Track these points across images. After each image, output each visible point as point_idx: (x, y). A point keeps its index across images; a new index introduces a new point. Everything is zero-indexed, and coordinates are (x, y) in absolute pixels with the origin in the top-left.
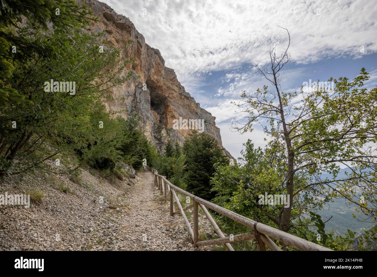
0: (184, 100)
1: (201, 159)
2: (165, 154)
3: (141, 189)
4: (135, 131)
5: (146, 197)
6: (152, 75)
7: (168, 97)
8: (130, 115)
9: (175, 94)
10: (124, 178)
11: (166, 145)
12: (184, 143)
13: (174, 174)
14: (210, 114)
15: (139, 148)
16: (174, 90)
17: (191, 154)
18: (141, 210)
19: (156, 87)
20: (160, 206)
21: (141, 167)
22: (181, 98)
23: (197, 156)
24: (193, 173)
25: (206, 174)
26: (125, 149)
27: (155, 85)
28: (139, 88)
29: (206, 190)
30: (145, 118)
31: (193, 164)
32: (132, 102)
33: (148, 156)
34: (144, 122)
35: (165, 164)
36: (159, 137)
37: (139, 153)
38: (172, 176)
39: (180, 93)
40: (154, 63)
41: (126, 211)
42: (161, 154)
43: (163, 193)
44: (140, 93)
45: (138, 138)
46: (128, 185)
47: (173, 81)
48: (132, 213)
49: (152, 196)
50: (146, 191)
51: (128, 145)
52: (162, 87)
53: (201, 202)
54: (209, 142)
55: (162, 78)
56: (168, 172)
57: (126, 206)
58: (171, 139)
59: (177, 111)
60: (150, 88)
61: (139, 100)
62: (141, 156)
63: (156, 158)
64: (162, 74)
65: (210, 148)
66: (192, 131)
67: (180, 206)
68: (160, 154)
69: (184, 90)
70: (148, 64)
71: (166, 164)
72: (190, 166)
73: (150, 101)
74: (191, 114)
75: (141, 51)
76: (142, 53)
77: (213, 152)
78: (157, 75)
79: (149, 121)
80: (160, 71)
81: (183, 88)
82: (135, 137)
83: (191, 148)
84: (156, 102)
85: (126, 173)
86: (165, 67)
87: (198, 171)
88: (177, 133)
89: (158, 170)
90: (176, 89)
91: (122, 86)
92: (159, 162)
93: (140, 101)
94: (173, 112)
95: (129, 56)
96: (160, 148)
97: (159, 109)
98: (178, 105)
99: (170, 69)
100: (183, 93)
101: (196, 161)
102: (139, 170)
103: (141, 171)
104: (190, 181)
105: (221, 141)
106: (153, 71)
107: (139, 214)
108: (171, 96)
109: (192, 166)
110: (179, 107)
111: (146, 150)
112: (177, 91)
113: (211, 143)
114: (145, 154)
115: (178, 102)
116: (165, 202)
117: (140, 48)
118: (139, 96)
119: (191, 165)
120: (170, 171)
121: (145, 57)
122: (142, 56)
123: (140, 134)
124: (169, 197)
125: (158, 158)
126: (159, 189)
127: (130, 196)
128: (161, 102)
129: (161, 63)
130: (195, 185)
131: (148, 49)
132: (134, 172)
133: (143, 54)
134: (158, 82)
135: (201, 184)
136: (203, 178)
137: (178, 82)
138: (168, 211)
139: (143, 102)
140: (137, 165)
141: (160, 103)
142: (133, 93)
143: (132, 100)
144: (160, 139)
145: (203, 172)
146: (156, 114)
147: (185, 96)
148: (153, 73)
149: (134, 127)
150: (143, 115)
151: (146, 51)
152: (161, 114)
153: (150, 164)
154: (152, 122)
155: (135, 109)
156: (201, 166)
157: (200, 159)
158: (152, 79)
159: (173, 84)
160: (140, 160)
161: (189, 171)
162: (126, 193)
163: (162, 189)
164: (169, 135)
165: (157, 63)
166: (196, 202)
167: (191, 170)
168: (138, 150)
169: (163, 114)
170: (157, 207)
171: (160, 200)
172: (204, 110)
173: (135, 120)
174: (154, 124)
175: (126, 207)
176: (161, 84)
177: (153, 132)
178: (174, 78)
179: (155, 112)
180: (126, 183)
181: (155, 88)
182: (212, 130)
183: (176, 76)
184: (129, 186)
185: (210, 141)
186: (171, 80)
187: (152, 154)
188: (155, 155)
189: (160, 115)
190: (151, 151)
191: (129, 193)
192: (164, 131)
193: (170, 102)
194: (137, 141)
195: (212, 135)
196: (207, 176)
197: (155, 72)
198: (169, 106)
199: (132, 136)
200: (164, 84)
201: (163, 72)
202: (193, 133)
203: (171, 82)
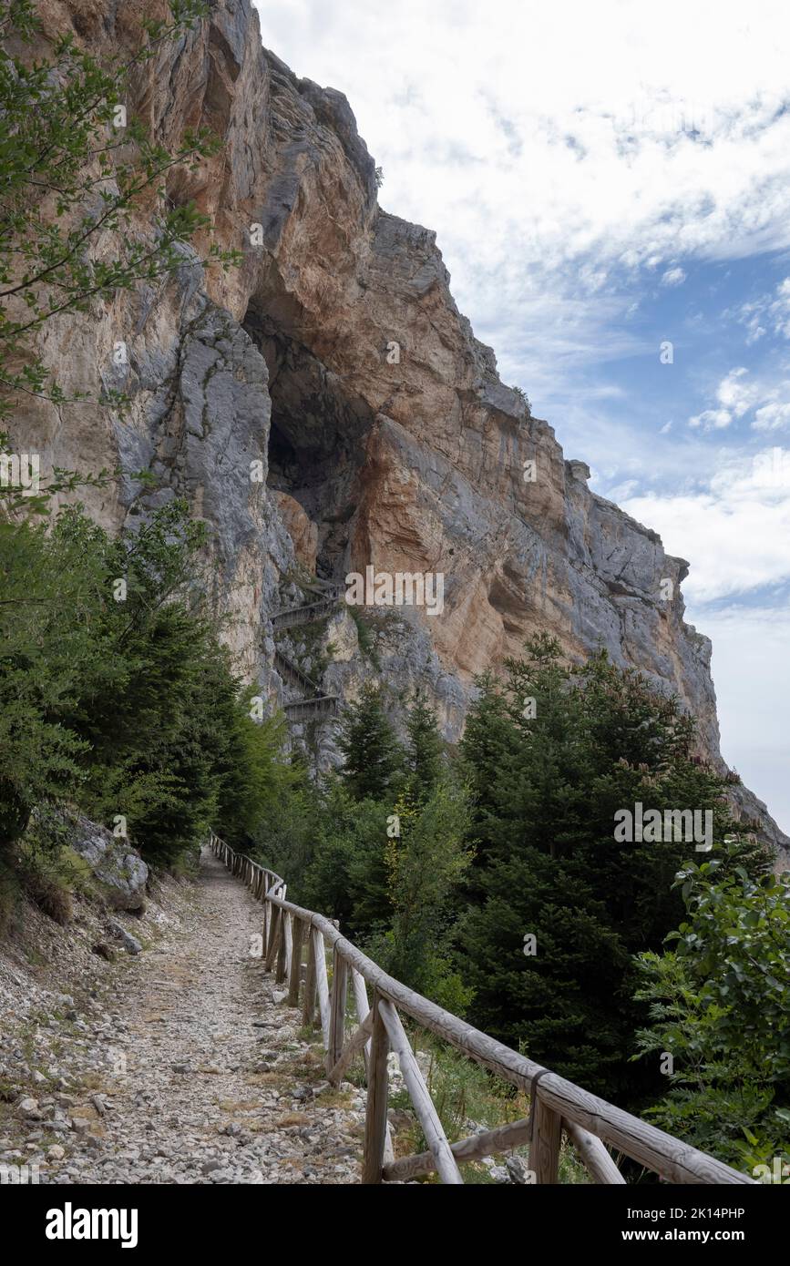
0: (485, 434)
1: (579, 828)
2: (339, 779)
3: (176, 985)
4: (169, 613)
5: (207, 1046)
6: (291, 260)
7: (387, 408)
8: (135, 512)
9: (431, 395)
10: (75, 910)
11: (347, 715)
12: (469, 718)
13: (391, 912)
14: (653, 538)
15: (181, 720)
16: (426, 368)
17: (514, 793)
18: (173, 1124)
19: (315, 338)
20: (297, 1111)
21: (182, 847)
22: (467, 423)
23: (550, 808)
24: (517, 918)
25: (606, 933)
26: (98, 723)
27: (307, 330)
28: (203, 341)
29: (593, 1043)
30: (230, 536)
31: (524, 857)
32: (154, 427)
33: (232, 782)
34: (224, 563)
35: (338, 843)
36: (308, 664)
37: (178, 756)
38: (383, 923)
39: (464, 386)
40: (308, 185)
41: (80, 1122)
42: (312, 772)
43: (318, 1025)
44: (208, 375)
45: (181, 656)
46: (95, 958)
47: (421, 310)
48: (116, 1139)
49: (246, 1038)
50: (208, 1003)
51: (120, 698)
52: (348, 340)
53: (587, 1118)
54: (637, 723)
55: (353, 281)
56: (351, 892)
57: (77, 1089)
58: (384, 685)
59: (434, 507)
60: (272, 346)
61: (198, 419)
62: (188, 773)
63: (283, 797)
64: (355, 258)
65: (642, 766)
66: (528, 644)
67: (435, 1127)
68: (306, 776)
69: (491, 373)
70: (272, 189)
71: (346, 844)
72: (502, 867)
73: (267, 428)
74: (526, 532)
75: (231, 99)
76: (237, 111)
77: (658, 788)
78: (322, 265)
79: (255, 556)
80: (343, 240)
81: (487, 354)
82: (166, 652)
83: (514, 751)
84: (303, 441)
85: (87, 873)
86: (381, 213)
87: (547, 906)
88: (425, 646)
89: (291, 878)
90: (440, 358)
91: (97, 318)
92: (296, 826)
93: (205, 423)
94: (412, 511)
95: (154, 125)
96: (312, 733)
97: (322, 488)
98: (445, 469)
99: (409, 226)
100: (481, 393)
101: (541, 839)
102: (169, 863)
103: (181, 871)
104: (491, 971)
105: (713, 725)
106: (298, 232)
107: (161, 1154)
108: (402, 404)
109: (516, 869)
110: (447, 478)
111: (225, 744)
112: (447, 372)
113: (653, 731)
114: (219, 768)
115: (444, 445)
116: (327, 1091)
117: (224, 75)
118: (199, 393)
119: (507, 860)
120: (368, 887)
121: (252, 141)
122: (232, 132)
123: (198, 636)
124: (361, 1063)
125: (295, 798)
126: (292, 1002)
127: (105, 1025)
128: (339, 438)
129: (354, 184)
130: (522, 1000)
131: (274, 90)
132: (139, 871)
133: (240, 121)
134: (325, 308)
135: (561, 993)
136: (579, 956)
137: (455, 313)
138: (350, 1152)
139: (221, 433)
140: (162, 830)
141: (328, 447)
142: (166, 373)
143: (152, 417)
144: (313, 675)
145: (583, 917)
146: (302, 516)
147: (494, 412)
148: (299, 248)
149: (162, 588)
150: (219, 514)
151: (260, 97)
152: (332, 521)
153: (241, 832)
154: (270, 563)
155: (167, 476)
156: (574, 873)
157: (566, 828)
158: (288, 289)
159: (424, 329)
160: (181, 804)
161: (491, 902)
162: (83, 1007)
163: (313, 1000)
164: (374, 660)
165: (327, 183)
166: (550, 1112)
167: (503, 894)
168: (175, 736)
169: (345, 517)
170: (280, 1119)
171: (298, 1074)
172: (614, 508)
173: (171, 541)
174: (285, 580)
175: (80, 1094)
176: (347, 321)
177: (270, 630)
178: (432, 288)
179: (293, 501)
180: (84, 941)
181: (304, 350)
182: (660, 649)
183: (446, 276)
184: (105, 964)
185: (647, 715)
186: (409, 300)
187: (259, 773)
188: (278, 777)
189: (326, 525)
190: (254, 750)
191: (99, 1006)
192: (343, 628)
193: (397, 447)
194: (174, 676)
195: (657, 678)
196: (605, 948)
197: (313, 245)
198: (387, 470)
199: (144, 643)
200: (367, 325)
201: (363, 245)
202: (536, 653)
203: (411, 312)
